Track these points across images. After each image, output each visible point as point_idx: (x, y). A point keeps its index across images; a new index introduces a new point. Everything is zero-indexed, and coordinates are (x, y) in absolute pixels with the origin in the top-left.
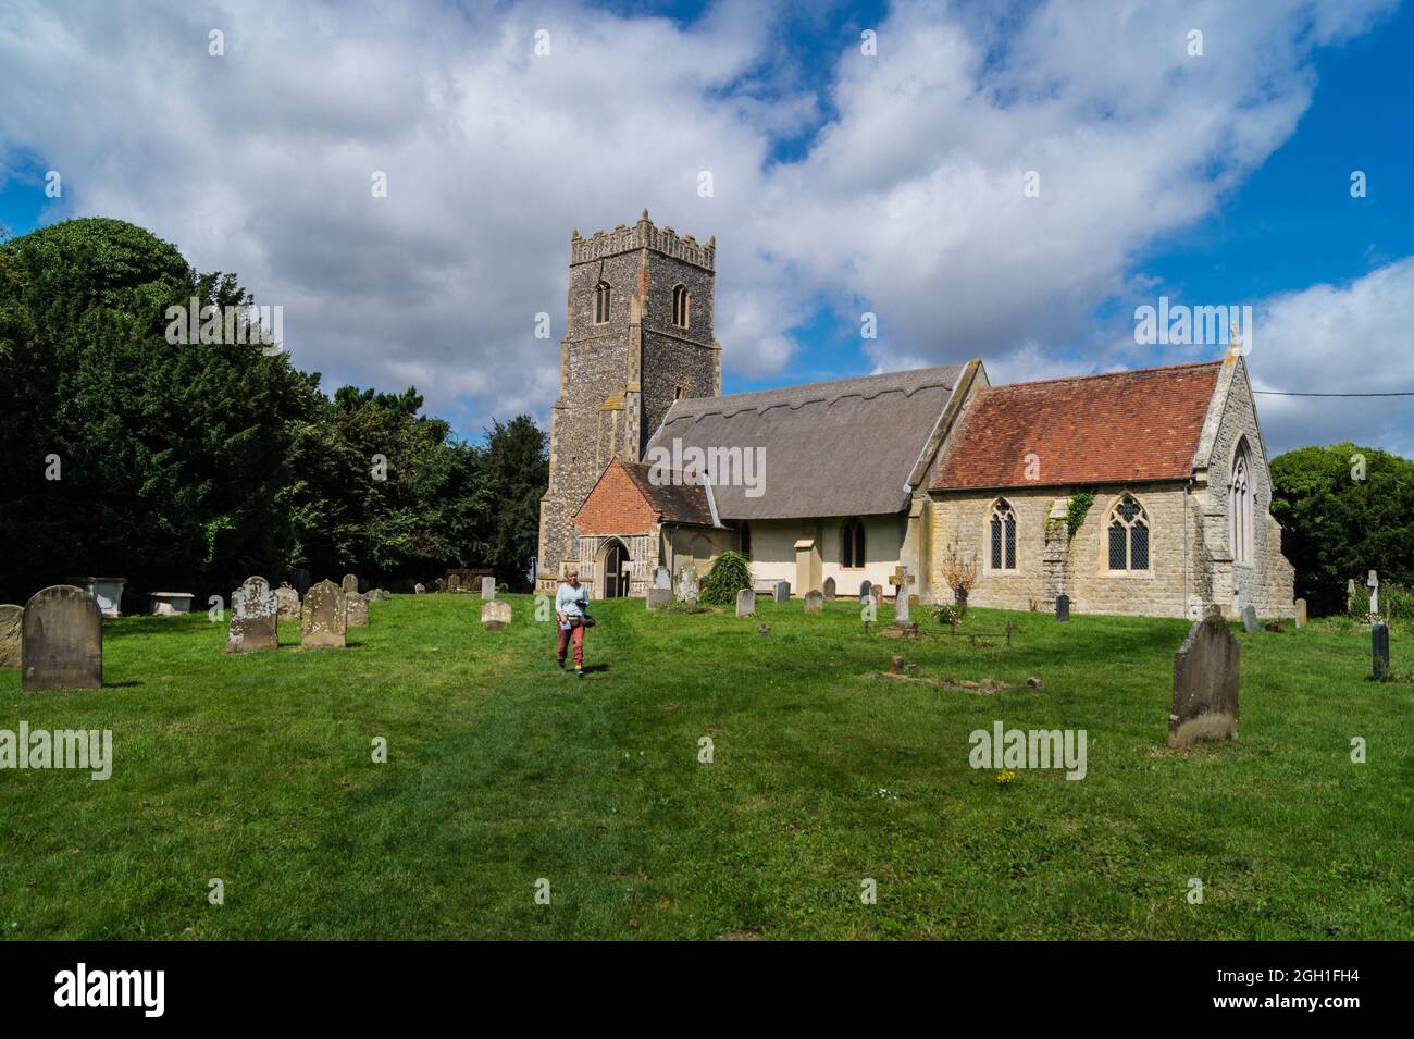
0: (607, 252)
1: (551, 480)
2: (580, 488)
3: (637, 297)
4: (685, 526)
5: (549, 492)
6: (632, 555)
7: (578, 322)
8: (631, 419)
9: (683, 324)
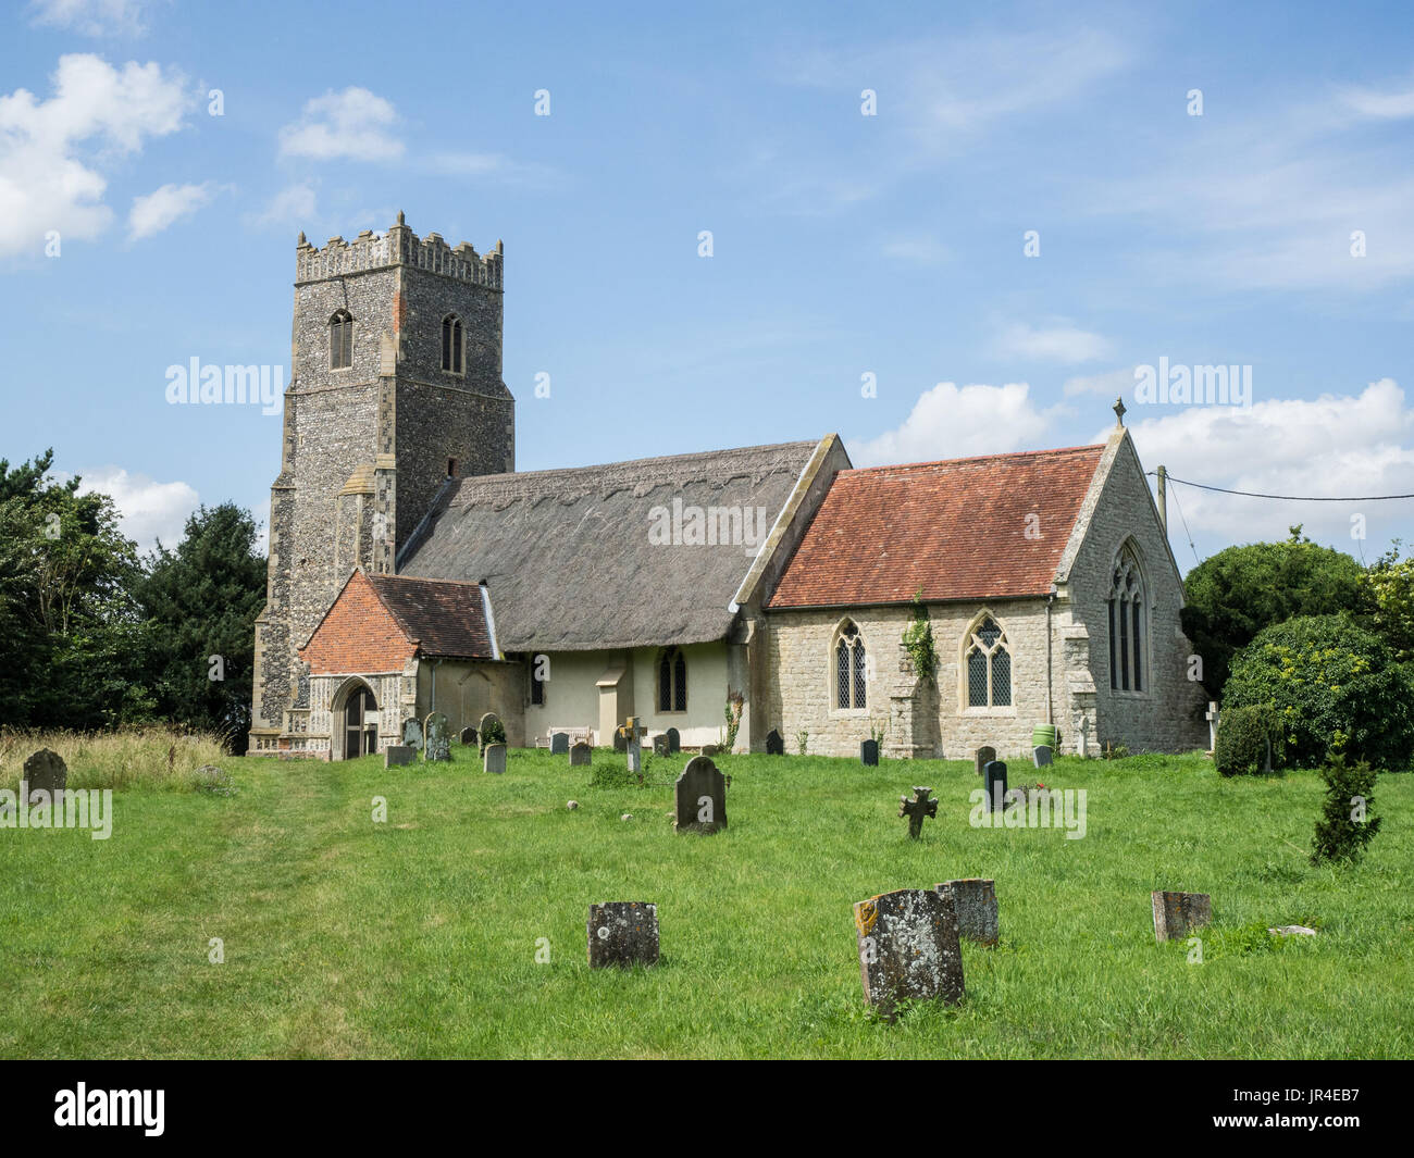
0: (346, 269)
1: (270, 593)
2: (312, 603)
3: (390, 334)
4: (454, 661)
5: (268, 609)
6: (380, 702)
7: (306, 367)
8: (383, 507)
9: (458, 368)
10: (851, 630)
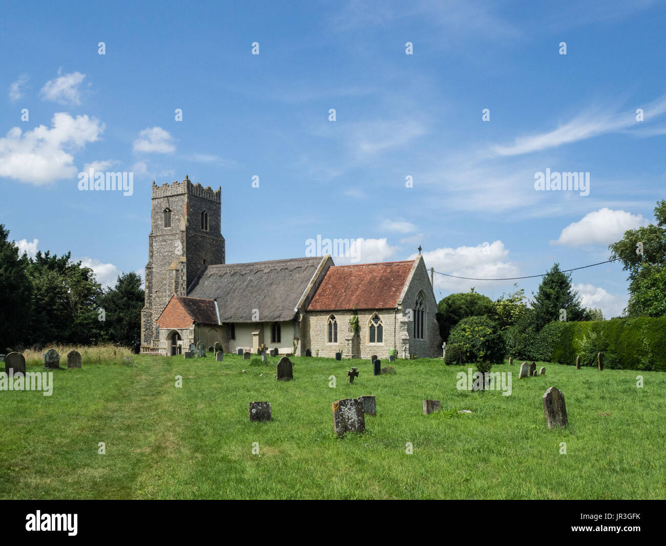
0: (169, 194)
1: (146, 302)
2: (159, 305)
3: (184, 216)
4: (205, 325)
5: (145, 307)
6: (183, 337)
7: (156, 226)
8: (182, 274)
9: (206, 229)
10: (333, 318)
